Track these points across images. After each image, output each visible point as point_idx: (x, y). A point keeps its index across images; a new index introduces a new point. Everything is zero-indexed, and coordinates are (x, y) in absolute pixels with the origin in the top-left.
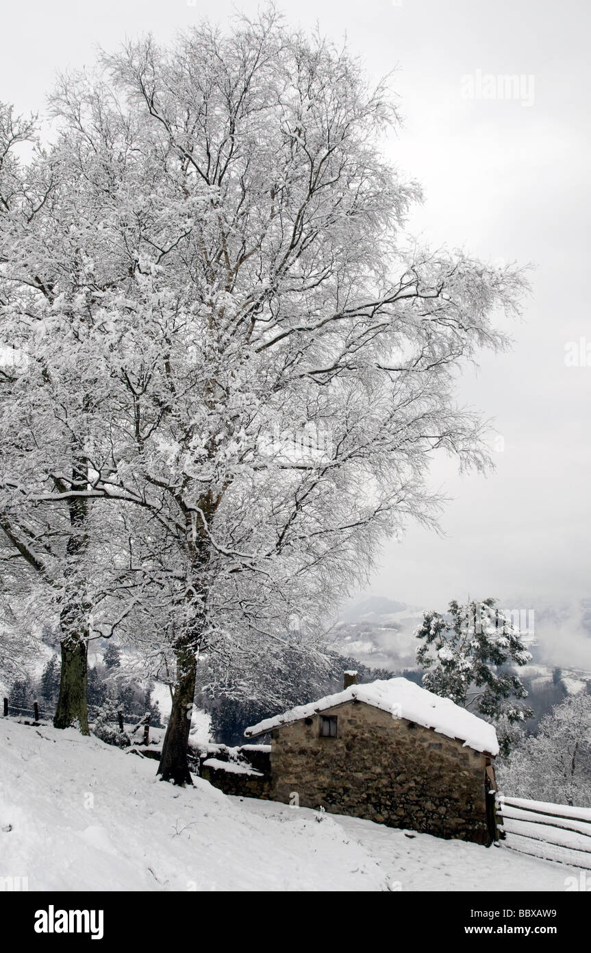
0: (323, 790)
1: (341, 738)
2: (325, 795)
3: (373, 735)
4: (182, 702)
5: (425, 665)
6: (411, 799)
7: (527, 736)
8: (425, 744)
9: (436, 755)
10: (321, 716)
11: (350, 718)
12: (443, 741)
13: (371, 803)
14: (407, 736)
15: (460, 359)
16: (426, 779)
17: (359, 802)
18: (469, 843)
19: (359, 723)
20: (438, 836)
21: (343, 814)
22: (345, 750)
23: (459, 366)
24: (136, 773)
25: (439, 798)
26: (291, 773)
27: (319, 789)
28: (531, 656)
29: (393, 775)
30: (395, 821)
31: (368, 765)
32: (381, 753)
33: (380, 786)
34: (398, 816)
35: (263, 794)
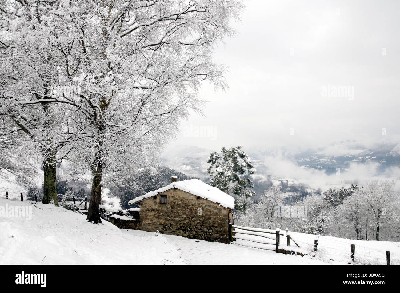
0: (162, 225)
1: (169, 204)
2: (162, 227)
3: (182, 202)
4: (96, 190)
5: (211, 174)
6: (198, 227)
7: (254, 203)
8: (204, 205)
9: (208, 209)
10: (160, 195)
11: (173, 196)
12: (211, 204)
13: (182, 230)
14: (196, 202)
15: (217, 40)
16: (204, 219)
17: (177, 229)
18: (221, 243)
19: (176, 197)
20: (209, 241)
21: (170, 234)
22: (171, 208)
23: (216, 43)
24: (78, 220)
25: (209, 226)
26: (148, 219)
27: (160, 225)
28: (256, 170)
29: (190, 218)
30: (191, 236)
31: (180, 214)
32: (186, 209)
33: (185, 222)
34: (193, 234)
35: (137, 228)
